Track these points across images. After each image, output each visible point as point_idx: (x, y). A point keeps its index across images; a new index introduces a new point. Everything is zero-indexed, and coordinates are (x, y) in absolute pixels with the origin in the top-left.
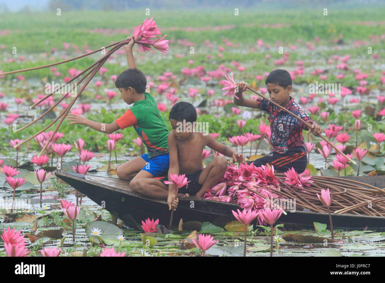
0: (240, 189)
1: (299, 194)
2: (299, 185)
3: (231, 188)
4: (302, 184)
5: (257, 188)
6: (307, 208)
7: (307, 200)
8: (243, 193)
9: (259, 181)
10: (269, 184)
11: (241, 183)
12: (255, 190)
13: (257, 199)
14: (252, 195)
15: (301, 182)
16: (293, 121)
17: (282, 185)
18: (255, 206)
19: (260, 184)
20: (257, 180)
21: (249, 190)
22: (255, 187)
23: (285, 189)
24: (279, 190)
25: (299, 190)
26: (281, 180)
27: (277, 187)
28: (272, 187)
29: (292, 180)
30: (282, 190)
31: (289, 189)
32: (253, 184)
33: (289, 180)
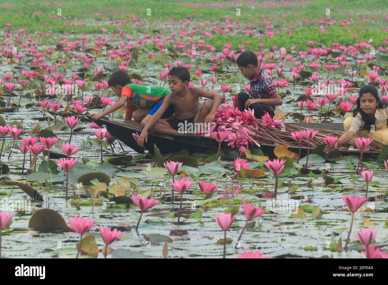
0: (226, 127)
1: (272, 132)
2: (272, 126)
3: (220, 127)
4: (275, 125)
5: (240, 127)
6: (278, 143)
7: (277, 137)
8: (228, 130)
9: (242, 122)
10: (249, 125)
11: (227, 124)
12: (237, 128)
13: (239, 135)
14: (235, 132)
15: (275, 124)
16: (261, 88)
17: (260, 126)
18: (237, 140)
19: (242, 124)
20: (240, 121)
21: (233, 129)
22: (238, 126)
23: (262, 129)
24: (257, 129)
25: (272, 130)
26: (259, 122)
27: (255, 127)
28: (251, 126)
29: (267, 122)
30: (259, 129)
31: (265, 129)
32: (236, 124)
33: (265, 122)
